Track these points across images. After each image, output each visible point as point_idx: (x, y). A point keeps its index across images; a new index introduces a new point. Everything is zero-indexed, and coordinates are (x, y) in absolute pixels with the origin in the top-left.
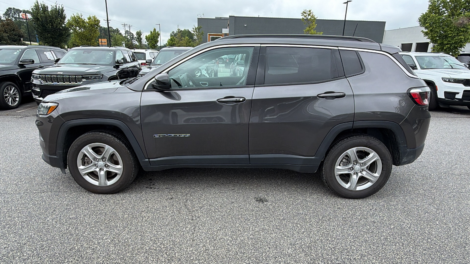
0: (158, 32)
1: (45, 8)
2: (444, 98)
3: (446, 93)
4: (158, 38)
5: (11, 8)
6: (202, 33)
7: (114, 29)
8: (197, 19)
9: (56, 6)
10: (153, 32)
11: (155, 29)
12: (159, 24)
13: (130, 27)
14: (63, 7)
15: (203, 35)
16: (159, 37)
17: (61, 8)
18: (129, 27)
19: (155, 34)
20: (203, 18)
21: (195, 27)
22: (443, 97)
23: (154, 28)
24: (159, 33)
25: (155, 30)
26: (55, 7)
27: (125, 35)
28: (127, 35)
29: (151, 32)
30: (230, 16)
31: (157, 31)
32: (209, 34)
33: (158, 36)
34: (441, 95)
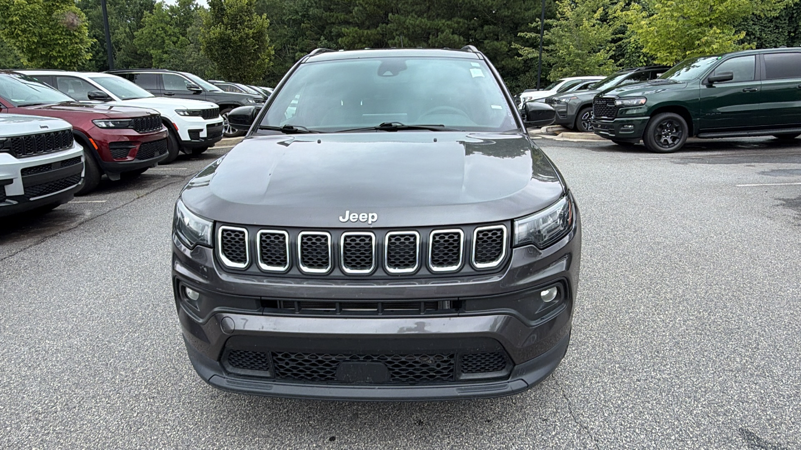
2: (190, 139)
3: (190, 132)
22: (188, 139)
34: (185, 137)
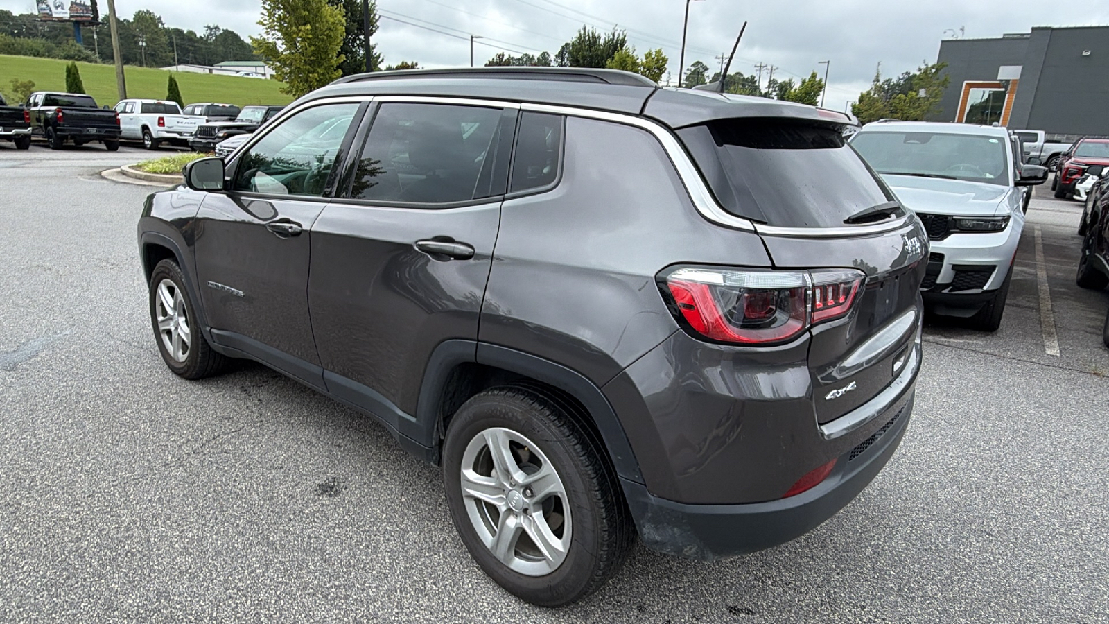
0: (821, 80)
1: (595, 40)
4: (819, 95)
5: (569, 44)
6: (943, 79)
7: (746, 78)
8: (940, 43)
9: (614, 35)
10: (807, 80)
11: (814, 73)
12: (828, 62)
13: (773, 72)
14: (625, 36)
15: (946, 87)
16: (821, 93)
17: (621, 37)
18: (769, 71)
19: (812, 86)
20: (959, 38)
21: (927, 65)
23: (812, 72)
24: (823, 82)
25: (814, 76)
26: (611, 37)
27: (767, 90)
28: (771, 89)
29: (804, 82)
30: (1033, 29)
31: (817, 79)
32: (967, 84)
33: (816, 92)
